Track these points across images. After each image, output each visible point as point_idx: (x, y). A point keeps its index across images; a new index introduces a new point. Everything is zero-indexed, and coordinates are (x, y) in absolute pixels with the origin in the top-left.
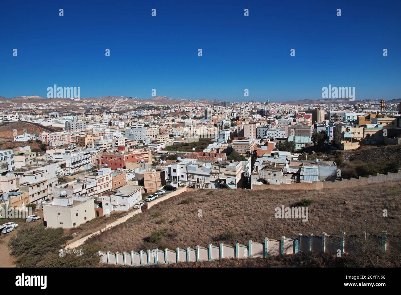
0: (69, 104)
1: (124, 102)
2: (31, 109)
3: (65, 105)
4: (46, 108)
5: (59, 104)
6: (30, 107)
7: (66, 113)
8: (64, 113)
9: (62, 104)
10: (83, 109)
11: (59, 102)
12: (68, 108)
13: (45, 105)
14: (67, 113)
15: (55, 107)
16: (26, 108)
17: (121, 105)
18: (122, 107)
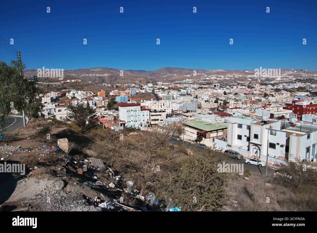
0: (241, 76)
1: (291, 74)
2: (211, 80)
3: (238, 76)
4: (223, 79)
5: (234, 76)
6: (212, 78)
7: (233, 83)
8: (232, 83)
9: (235, 76)
10: (251, 80)
11: (234, 74)
12: (239, 79)
13: (222, 77)
14: (235, 83)
15: (229, 78)
16: (209, 79)
17: (285, 78)
18: (285, 79)
